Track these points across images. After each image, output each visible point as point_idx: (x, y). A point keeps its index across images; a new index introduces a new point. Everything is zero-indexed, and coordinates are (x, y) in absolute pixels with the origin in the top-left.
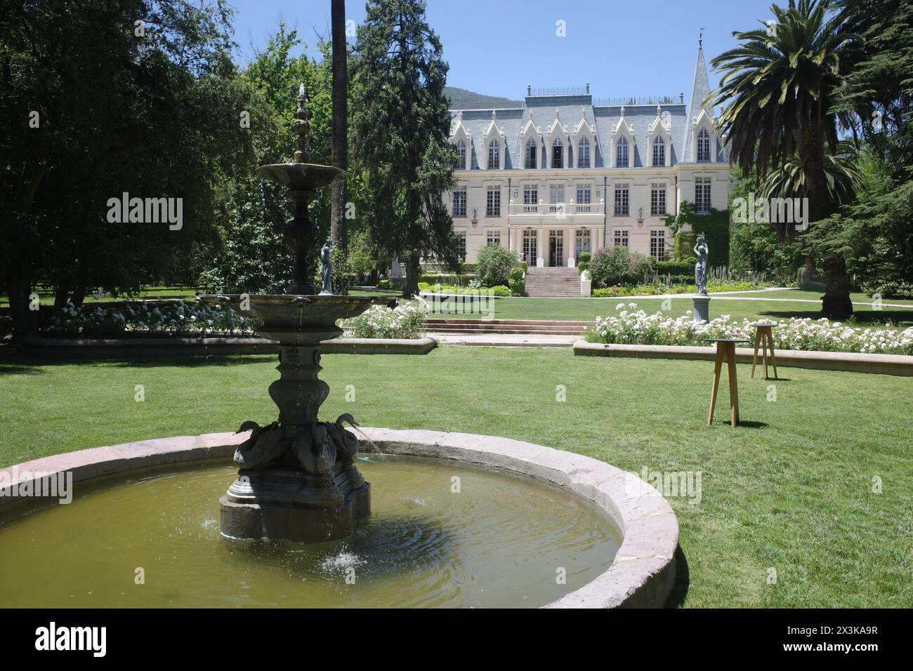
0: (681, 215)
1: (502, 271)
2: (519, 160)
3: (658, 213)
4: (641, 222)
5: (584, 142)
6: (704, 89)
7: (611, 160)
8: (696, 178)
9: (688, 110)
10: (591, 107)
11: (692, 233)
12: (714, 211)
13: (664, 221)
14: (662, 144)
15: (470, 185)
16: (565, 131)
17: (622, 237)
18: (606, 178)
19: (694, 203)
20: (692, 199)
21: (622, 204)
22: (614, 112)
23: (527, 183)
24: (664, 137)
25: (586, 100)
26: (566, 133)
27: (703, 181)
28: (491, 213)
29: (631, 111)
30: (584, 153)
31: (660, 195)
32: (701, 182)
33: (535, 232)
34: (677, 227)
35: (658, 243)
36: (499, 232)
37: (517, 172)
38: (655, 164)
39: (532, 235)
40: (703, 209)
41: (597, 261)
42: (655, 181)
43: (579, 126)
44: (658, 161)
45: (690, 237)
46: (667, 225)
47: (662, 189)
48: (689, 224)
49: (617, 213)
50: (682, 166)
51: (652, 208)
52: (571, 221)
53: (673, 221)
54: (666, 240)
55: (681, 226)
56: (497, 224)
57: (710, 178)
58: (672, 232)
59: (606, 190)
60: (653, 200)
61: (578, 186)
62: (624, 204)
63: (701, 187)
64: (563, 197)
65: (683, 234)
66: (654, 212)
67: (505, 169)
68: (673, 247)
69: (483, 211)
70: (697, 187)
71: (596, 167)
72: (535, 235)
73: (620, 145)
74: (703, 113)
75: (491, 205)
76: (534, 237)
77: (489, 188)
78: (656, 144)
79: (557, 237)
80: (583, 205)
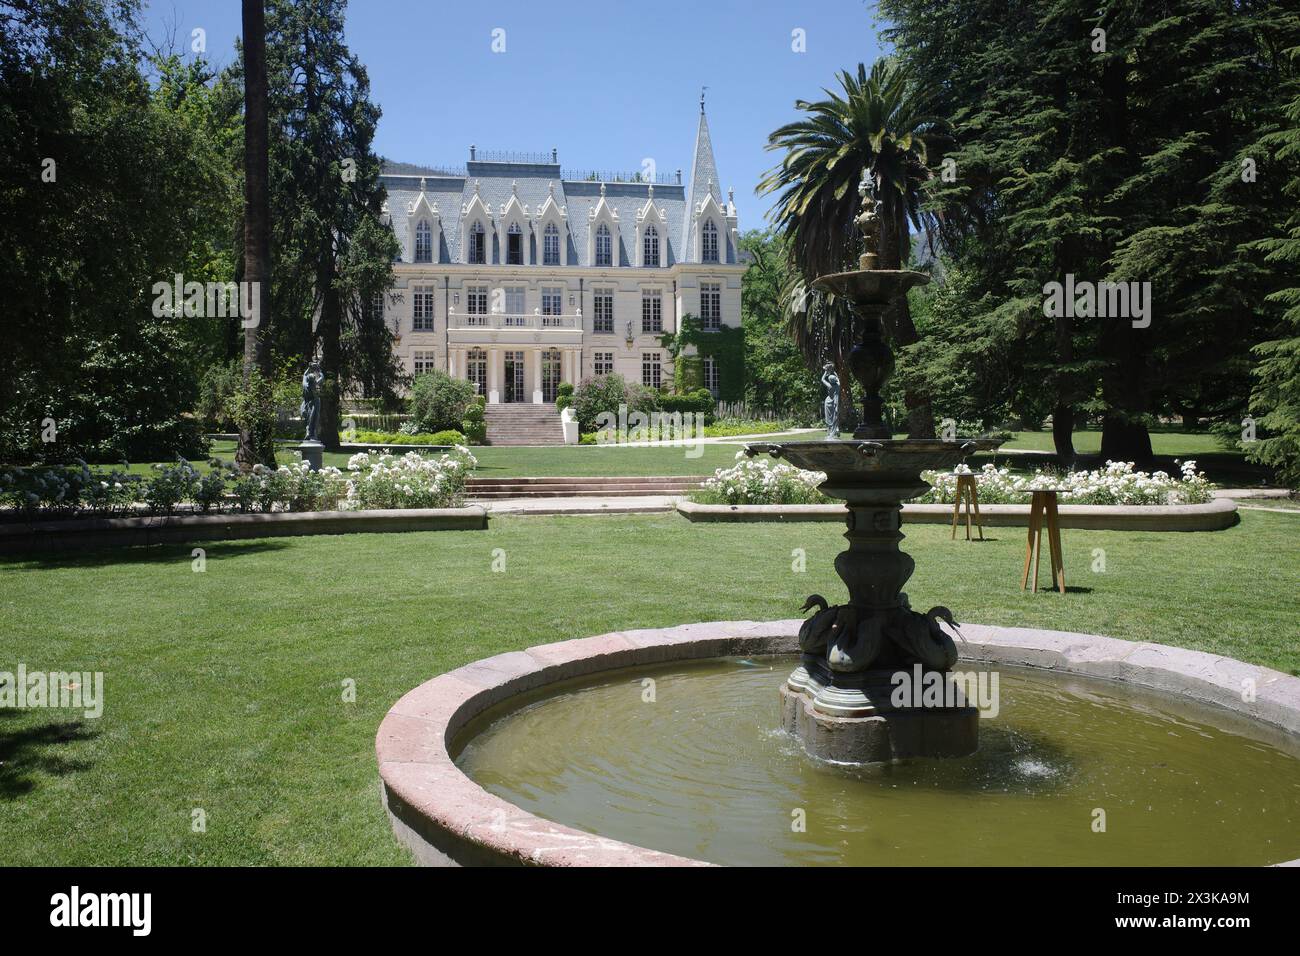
0: (683, 332)
1: (452, 410)
2: (460, 250)
3: (651, 329)
4: (630, 341)
5: (551, 229)
6: (708, 166)
7: (589, 256)
8: (702, 284)
9: (688, 193)
10: (559, 181)
11: (699, 356)
12: (725, 328)
13: (660, 340)
14: (655, 237)
16: (525, 213)
17: (604, 362)
18: (581, 280)
19: (699, 317)
20: (696, 313)
21: (603, 316)
22: (590, 189)
23: (472, 283)
24: (657, 228)
25: (552, 171)
26: (527, 216)
27: (711, 289)
28: (421, 327)
29: (614, 191)
30: (551, 244)
31: (655, 306)
32: (707, 289)
33: (485, 353)
34: (678, 348)
35: (652, 370)
36: (432, 353)
37: (457, 268)
38: (647, 263)
39: (480, 358)
40: (710, 325)
41: (583, 395)
42: (647, 287)
43: (545, 207)
44: (651, 259)
45: (694, 362)
46: (663, 346)
47: (657, 297)
48: (694, 344)
49: (598, 328)
50: (681, 267)
51: (644, 323)
52: (537, 340)
53: (672, 341)
54: (663, 366)
55: (684, 348)
56: (428, 342)
57: (718, 285)
58: (670, 355)
59: (582, 297)
60: (644, 311)
61: (545, 290)
62: (606, 317)
63: (707, 296)
64: (523, 305)
65: (686, 359)
66: (646, 329)
67: (441, 262)
68: (673, 375)
69: (408, 322)
70: (702, 296)
71: (568, 264)
72: (485, 358)
73: (600, 236)
74: (709, 196)
75: (421, 314)
76: (482, 361)
77: (416, 288)
78: (648, 237)
79: (516, 361)
80: (552, 316)
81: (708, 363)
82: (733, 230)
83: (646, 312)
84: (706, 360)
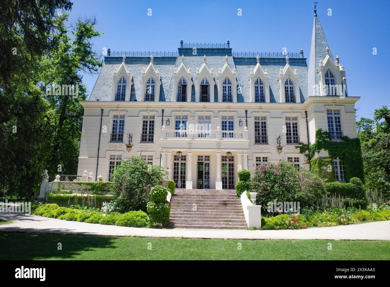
0: (317, 141)
1: (141, 191)
2: (172, 94)
3: (293, 142)
4: (280, 148)
5: (227, 82)
6: (323, 43)
7: (250, 97)
8: (328, 110)
10: (232, 57)
11: (330, 157)
12: (346, 138)
13: (299, 149)
14: (291, 86)
15: (128, 114)
16: (211, 72)
17: (262, 163)
18: (246, 111)
19: (328, 131)
20: (325, 129)
21: (261, 133)
22: (252, 61)
23: (178, 114)
24: (293, 80)
25: (226, 51)
26: (212, 74)
27: (333, 113)
28: (146, 140)
30: (227, 90)
31: (293, 127)
32: (331, 114)
33: (185, 156)
34: (313, 153)
36: (152, 156)
37: (169, 104)
38: (287, 101)
39: (182, 160)
40: (336, 137)
41: (260, 180)
42: (288, 115)
43: (223, 69)
44: (290, 98)
45: (327, 162)
46: (301, 152)
47: (295, 122)
48: (326, 150)
49: (257, 141)
51: (287, 138)
52: (219, 146)
54: (301, 166)
55: (319, 152)
56: (149, 149)
57: (339, 110)
58: (306, 159)
59: (247, 121)
61: (223, 117)
62: (263, 134)
63: (332, 118)
65: (320, 160)
66: (289, 142)
67: (160, 100)
69: (137, 137)
70: (328, 118)
71: (238, 102)
72: (185, 160)
73: (257, 85)
74: (327, 57)
75: (146, 132)
76: (183, 162)
77: (144, 117)
78: (286, 86)
79: (205, 162)
80: (228, 132)
81: (336, 163)
82: (343, 78)
83: (288, 130)
84: (335, 160)
